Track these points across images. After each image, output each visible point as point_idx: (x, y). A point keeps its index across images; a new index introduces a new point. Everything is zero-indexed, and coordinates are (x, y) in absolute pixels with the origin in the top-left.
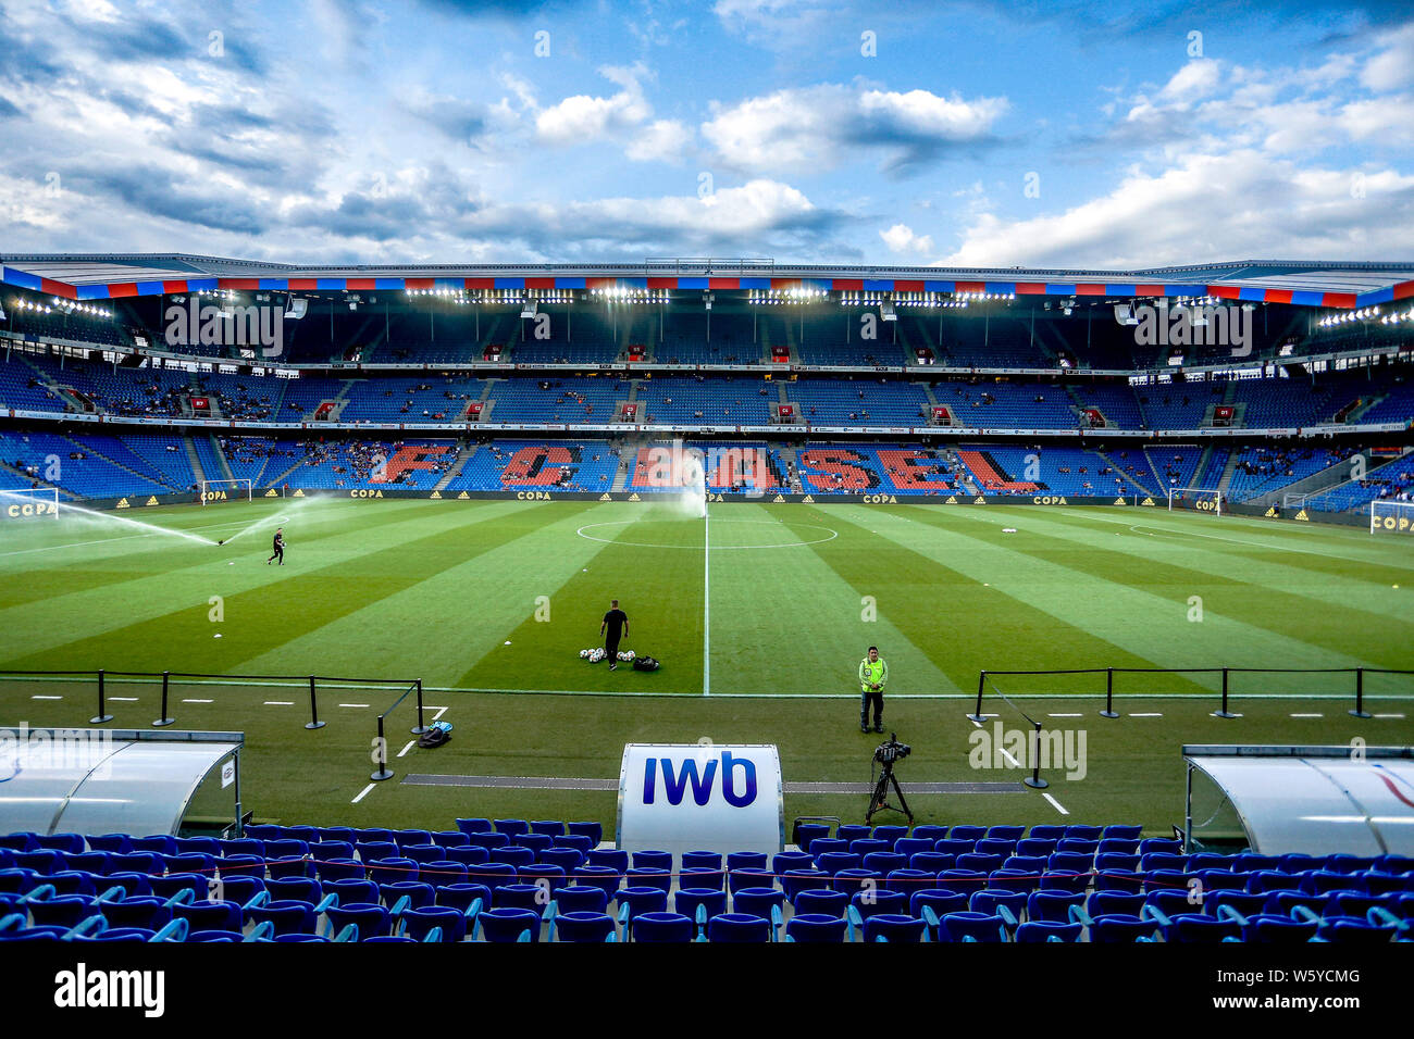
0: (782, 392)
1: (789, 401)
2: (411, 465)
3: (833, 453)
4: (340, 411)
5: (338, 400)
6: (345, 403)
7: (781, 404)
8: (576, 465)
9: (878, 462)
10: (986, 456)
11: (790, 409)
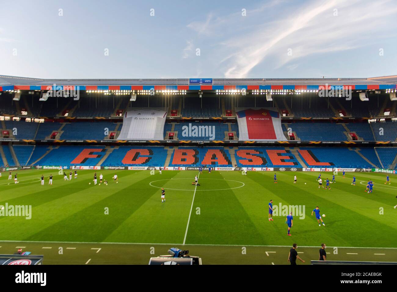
0: (230, 127)
1: (232, 131)
2: (88, 156)
3: (248, 151)
4: (60, 135)
5: (59, 131)
6: (62, 132)
7: (229, 132)
8: (151, 156)
9: (267, 155)
10: (309, 152)
11: (233, 134)
